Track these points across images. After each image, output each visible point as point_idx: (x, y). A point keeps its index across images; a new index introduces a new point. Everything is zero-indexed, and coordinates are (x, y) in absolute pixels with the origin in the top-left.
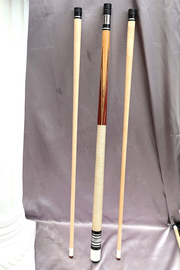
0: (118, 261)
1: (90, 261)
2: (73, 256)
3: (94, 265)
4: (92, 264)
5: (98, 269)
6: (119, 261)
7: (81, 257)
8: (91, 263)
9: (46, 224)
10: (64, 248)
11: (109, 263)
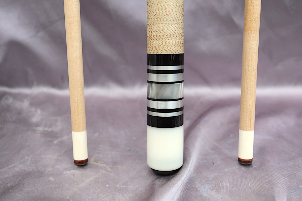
0: (243, 168)
1: (145, 173)
2: (87, 160)
3: (159, 182)
4: (154, 181)
5: (176, 197)
6: (250, 169)
7: (115, 163)
8: (150, 179)
9: (25, 96)
10: (62, 142)
11: (216, 175)
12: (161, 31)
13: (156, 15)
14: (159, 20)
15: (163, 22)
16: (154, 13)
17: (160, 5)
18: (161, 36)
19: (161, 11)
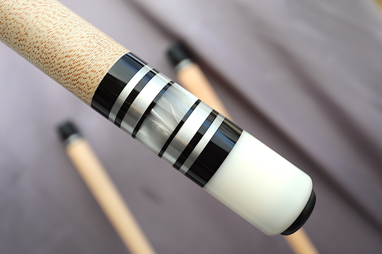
12: (82, 39)
13: (50, 30)
14: (61, 31)
15: (70, 28)
16: (43, 32)
17: (40, 14)
18: (88, 44)
19: (50, 19)
